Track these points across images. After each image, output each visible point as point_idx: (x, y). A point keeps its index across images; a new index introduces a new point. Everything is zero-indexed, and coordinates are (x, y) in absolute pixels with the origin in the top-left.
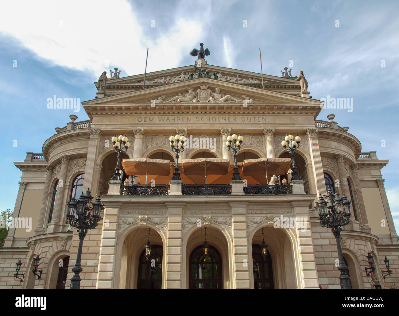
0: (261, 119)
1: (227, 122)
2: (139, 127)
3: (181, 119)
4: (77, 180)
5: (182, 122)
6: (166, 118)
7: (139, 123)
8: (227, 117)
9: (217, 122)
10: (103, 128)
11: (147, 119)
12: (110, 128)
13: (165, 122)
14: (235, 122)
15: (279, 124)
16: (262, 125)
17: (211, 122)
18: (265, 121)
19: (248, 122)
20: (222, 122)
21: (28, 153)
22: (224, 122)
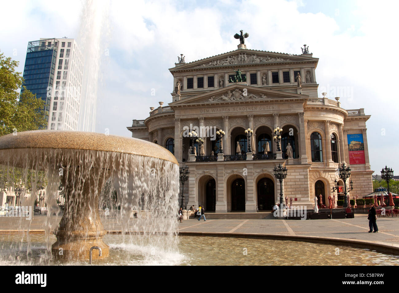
0: (271, 107)
1: (251, 110)
2: (201, 116)
3: (225, 110)
4: (168, 142)
5: (225, 112)
6: (216, 110)
7: (201, 113)
8: (251, 107)
9: (245, 111)
10: (181, 117)
11: (206, 111)
12: (185, 117)
13: (215, 112)
14: (255, 110)
15: (282, 110)
16: (271, 111)
17: (242, 111)
18: (274, 108)
19: (263, 110)
20: (248, 111)
21: (133, 120)
22: (249, 110)
